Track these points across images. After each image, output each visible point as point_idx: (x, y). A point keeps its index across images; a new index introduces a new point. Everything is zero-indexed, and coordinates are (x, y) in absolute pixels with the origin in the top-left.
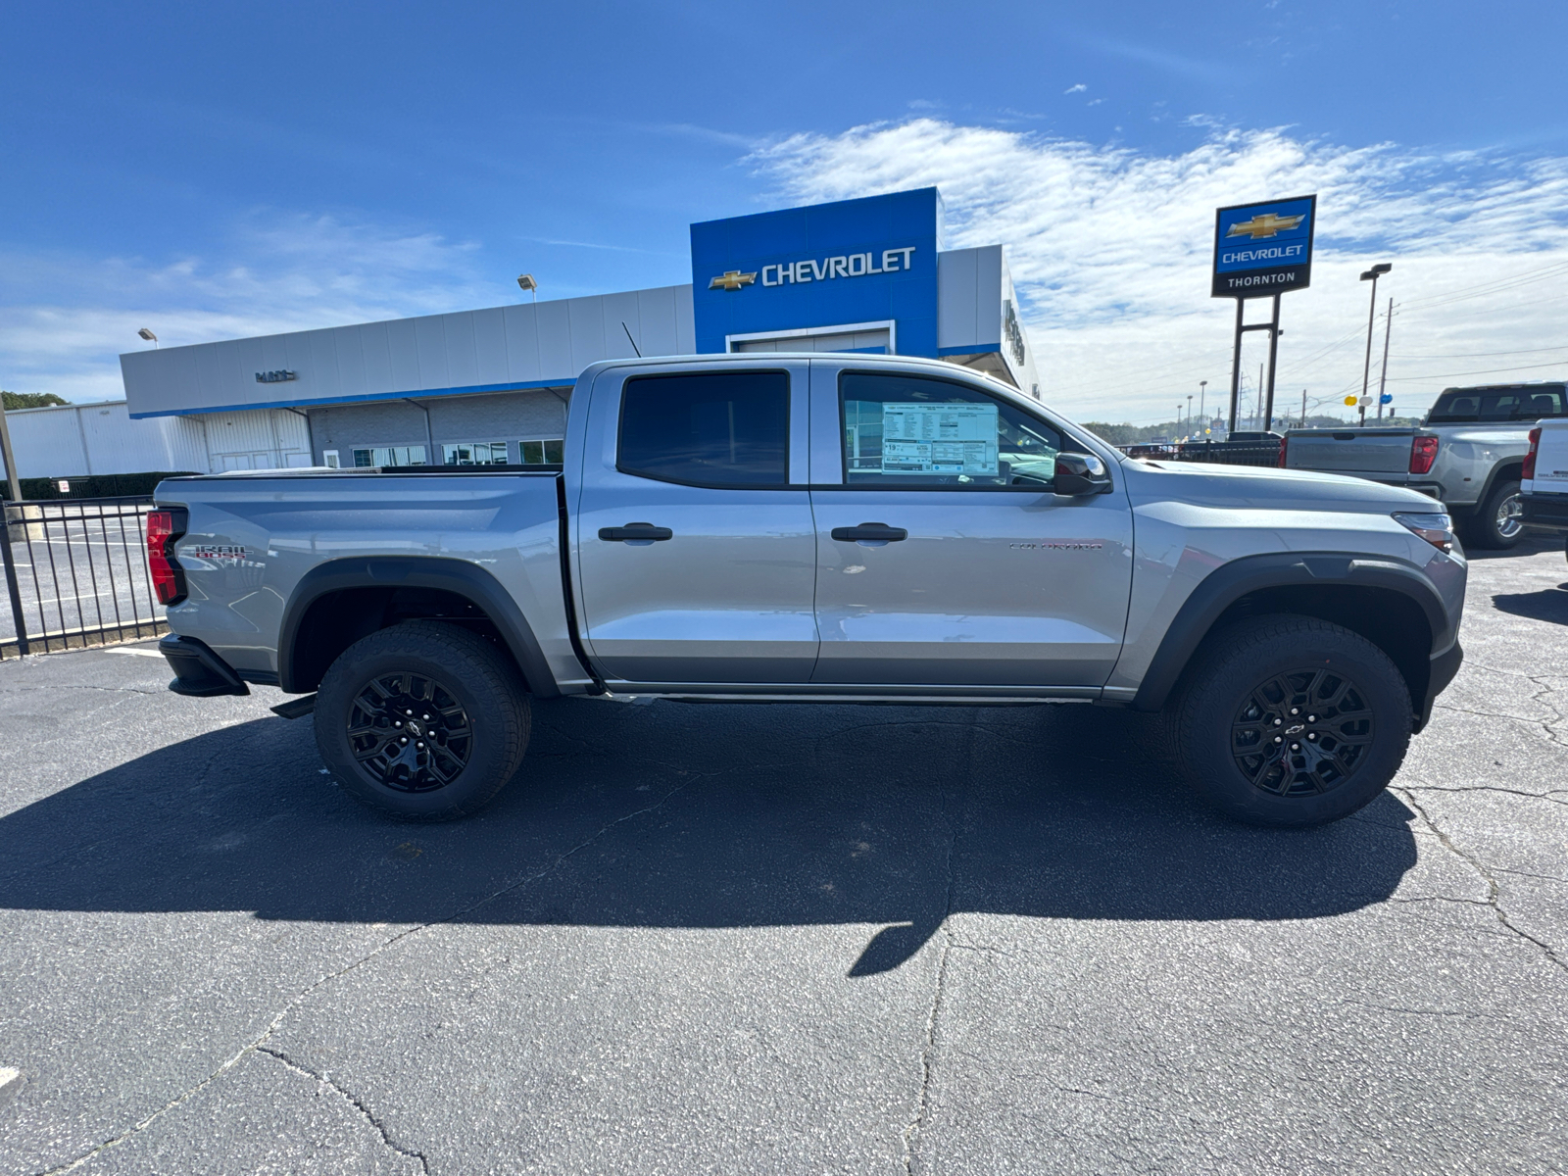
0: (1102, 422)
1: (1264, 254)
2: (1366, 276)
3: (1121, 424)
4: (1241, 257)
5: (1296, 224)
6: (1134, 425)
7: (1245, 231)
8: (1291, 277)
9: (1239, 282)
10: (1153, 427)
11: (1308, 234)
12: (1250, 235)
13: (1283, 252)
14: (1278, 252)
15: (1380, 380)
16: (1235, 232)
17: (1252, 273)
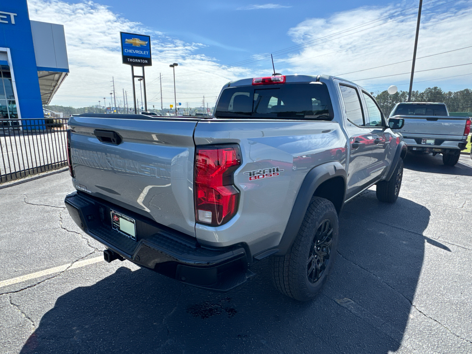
0: (60, 105)
1: (137, 52)
2: (171, 66)
3: (68, 107)
4: (130, 51)
5: (146, 44)
6: (73, 107)
7: (130, 42)
8: (146, 61)
9: (131, 60)
10: (81, 108)
11: (149, 49)
12: (132, 44)
13: (143, 53)
14: (141, 52)
15: (161, 98)
16: (127, 42)
17: (135, 58)
